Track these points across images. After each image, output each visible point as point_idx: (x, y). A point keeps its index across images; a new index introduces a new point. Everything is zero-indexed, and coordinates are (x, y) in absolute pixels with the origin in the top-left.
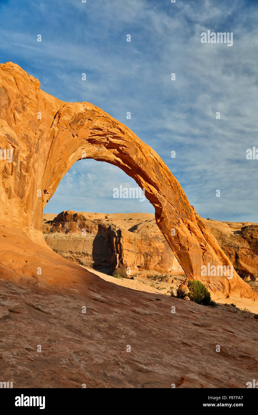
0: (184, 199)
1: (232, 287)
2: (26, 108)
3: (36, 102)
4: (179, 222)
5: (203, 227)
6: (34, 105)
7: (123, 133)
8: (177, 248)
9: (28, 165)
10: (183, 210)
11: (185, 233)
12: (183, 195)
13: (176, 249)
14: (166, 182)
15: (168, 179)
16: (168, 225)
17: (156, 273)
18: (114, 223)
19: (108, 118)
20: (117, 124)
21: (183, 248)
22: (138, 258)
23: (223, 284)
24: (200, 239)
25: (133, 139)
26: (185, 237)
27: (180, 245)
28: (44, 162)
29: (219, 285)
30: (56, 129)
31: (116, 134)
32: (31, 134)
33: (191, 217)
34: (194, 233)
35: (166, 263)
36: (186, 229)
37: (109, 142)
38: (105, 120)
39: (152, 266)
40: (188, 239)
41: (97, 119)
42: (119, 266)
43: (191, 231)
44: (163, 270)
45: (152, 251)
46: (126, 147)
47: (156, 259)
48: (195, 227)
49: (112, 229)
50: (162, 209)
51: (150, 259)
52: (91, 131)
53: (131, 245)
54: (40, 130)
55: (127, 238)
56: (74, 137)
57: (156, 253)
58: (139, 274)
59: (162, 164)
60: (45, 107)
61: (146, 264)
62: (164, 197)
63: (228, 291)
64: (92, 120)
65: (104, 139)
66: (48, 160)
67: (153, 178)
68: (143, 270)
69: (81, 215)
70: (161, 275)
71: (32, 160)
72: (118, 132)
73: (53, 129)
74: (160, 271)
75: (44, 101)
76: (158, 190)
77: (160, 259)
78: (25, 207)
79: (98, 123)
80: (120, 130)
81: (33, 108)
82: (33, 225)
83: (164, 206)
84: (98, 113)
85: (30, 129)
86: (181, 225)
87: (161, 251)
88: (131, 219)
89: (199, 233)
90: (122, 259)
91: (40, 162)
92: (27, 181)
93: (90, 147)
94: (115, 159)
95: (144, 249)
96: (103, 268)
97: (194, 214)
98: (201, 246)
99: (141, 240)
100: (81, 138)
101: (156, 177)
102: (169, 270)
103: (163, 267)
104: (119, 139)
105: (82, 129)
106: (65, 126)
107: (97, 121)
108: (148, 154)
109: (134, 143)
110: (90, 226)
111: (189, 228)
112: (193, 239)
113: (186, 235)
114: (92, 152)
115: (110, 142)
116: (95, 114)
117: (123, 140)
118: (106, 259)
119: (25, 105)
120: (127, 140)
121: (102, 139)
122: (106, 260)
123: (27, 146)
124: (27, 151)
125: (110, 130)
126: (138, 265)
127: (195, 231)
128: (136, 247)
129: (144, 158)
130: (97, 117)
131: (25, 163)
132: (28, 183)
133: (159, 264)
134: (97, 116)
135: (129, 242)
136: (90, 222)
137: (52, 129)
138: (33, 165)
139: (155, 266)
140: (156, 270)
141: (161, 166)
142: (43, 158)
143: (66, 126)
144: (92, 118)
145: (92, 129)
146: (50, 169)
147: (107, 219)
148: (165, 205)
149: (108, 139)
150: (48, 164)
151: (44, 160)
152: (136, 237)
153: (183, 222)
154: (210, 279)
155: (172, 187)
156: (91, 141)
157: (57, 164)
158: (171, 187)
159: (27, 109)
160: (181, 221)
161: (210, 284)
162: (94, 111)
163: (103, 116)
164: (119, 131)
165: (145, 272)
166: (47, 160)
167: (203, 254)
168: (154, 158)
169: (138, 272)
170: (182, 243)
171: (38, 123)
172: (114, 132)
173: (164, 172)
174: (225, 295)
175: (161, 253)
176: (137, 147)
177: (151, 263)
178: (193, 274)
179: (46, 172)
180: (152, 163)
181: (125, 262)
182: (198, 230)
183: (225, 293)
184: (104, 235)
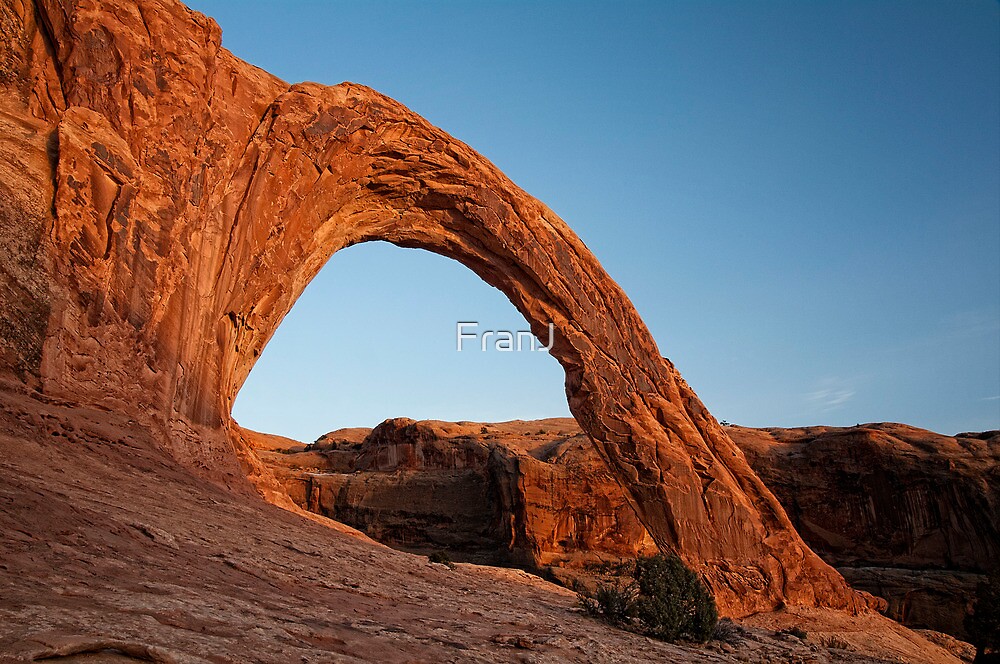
0: (645, 341)
1: (791, 578)
2: (171, 83)
3: (200, 69)
4: (633, 404)
5: (700, 416)
6: (193, 77)
7: (465, 165)
8: (631, 475)
9: (164, 233)
10: (643, 370)
11: (651, 434)
12: (640, 330)
13: (627, 478)
14: (591, 296)
15: (597, 287)
16: (602, 412)
17: (606, 556)
18: (503, 442)
19: (422, 125)
20: (448, 143)
21: (646, 474)
22: (561, 522)
23: (765, 570)
24: (693, 449)
25: (493, 181)
26: (650, 442)
27: (639, 466)
28: (224, 232)
29: (754, 576)
30: (264, 146)
31: (446, 168)
32: (180, 151)
33: (664, 389)
34: (676, 430)
35: (627, 531)
36: (653, 422)
37: (426, 192)
38: (411, 132)
39: (596, 541)
40: (661, 450)
41: (388, 128)
42: (516, 544)
43: (667, 426)
44: (623, 548)
45: (594, 505)
46: (473, 202)
47: (605, 524)
48: (678, 416)
49: (497, 458)
50: (582, 367)
51: (591, 523)
52: (372, 160)
53: (542, 492)
54: (210, 143)
55: (533, 476)
56: (321, 172)
57: (603, 509)
58: (564, 561)
59: (576, 247)
60: (234, 91)
61: (582, 537)
62: (589, 335)
63: (779, 592)
64: (372, 130)
65: (413, 183)
66: (237, 228)
67: (554, 284)
68: (573, 552)
69: (425, 428)
70: (618, 560)
71: (180, 222)
72: (451, 163)
73: (256, 146)
74: (616, 552)
75: (231, 77)
76: (569, 316)
77: (614, 523)
78: (149, 352)
79: (390, 138)
80: (455, 156)
81: (189, 86)
82: (184, 407)
83: (587, 360)
84: (391, 110)
85: (176, 137)
86: (638, 411)
87: (615, 504)
88: (542, 432)
89: (691, 432)
90: (524, 526)
91: (209, 230)
92: (158, 280)
93: (378, 208)
94: (446, 240)
95: (575, 501)
96: (480, 549)
97: (673, 382)
98: (698, 466)
99: (567, 480)
100: (344, 178)
101: (563, 281)
102: (636, 548)
103: (621, 541)
104: (454, 183)
105: (343, 154)
106: (291, 139)
107: (390, 132)
108: (536, 221)
109: (495, 192)
110: (445, 451)
111: (661, 417)
112: (674, 449)
113: (654, 437)
114: (383, 222)
115: (431, 191)
116: (381, 112)
117: (465, 183)
118: (485, 527)
119: (166, 77)
120: (476, 183)
121: (408, 183)
122: (485, 530)
123: (165, 182)
124: (165, 195)
125: (428, 157)
126: (561, 539)
127: (680, 426)
128: (556, 498)
129: (526, 231)
130: (389, 123)
131: (155, 227)
132: (164, 283)
133: (610, 534)
134: (388, 120)
135: (538, 485)
136: (447, 444)
137: (251, 145)
138: (182, 235)
139: (603, 539)
140: (604, 549)
141: (577, 254)
142: (221, 222)
143: (293, 137)
144: (372, 125)
145: (376, 155)
146: (245, 255)
147: (485, 435)
148: (590, 359)
149: (423, 185)
150: (236, 240)
151: (224, 225)
152: (555, 473)
153: (645, 404)
154: (727, 560)
155: (609, 310)
156: (377, 189)
157: (271, 243)
158: (605, 309)
159: (172, 86)
160: (639, 401)
161: (727, 574)
162: (380, 106)
163: (406, 121)
164: (451, 159)
165: (579, 556)
166: (233, 228)
167: (705, 489)
168: (554, 231)
169: (563, 556)
170: (643, 460)
171: (204, 124)
172: (439, 162)
173: (586, 268)
174: (772, 603)
175: (616, 509)
176: (505, 203)
177: (594, 533)
178: (678, 546)
179: (228, 261)
180: (550, 245)
181: (530, 532)
182: (686, 424)
183: (773, 597)
184: (480, 472)
